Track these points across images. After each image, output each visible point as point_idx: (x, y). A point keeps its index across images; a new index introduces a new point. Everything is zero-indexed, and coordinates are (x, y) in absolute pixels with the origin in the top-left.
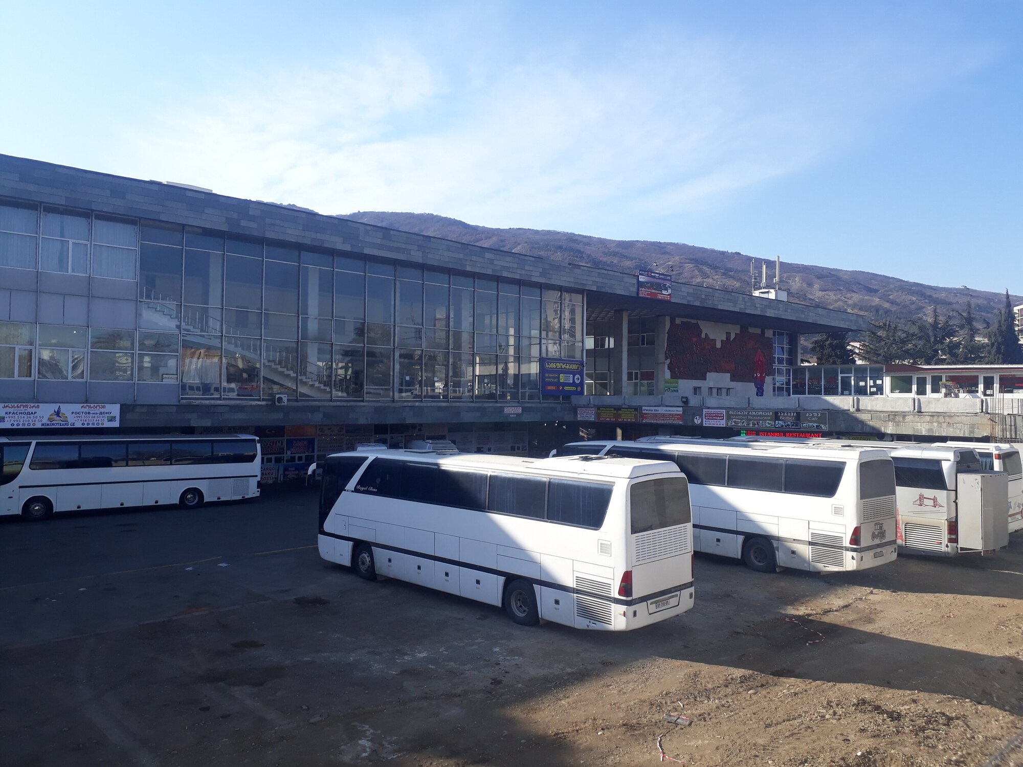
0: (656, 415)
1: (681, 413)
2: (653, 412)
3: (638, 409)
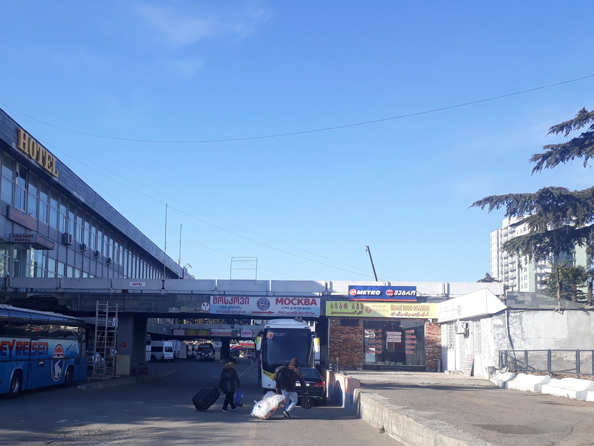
0: (218, 333)
1: (231, 332)
2: (217, 331)
3: (209, 330)
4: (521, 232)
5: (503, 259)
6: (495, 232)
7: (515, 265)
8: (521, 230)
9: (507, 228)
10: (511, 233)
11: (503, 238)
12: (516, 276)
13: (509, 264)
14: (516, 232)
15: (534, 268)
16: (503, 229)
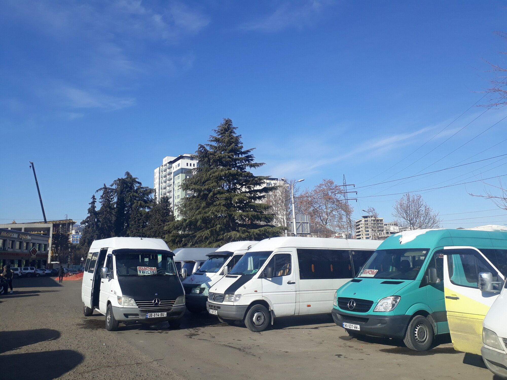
4: (176, 168)
5: (163, 189)
6: (158, 169)
7: (171, 193)
8: (176, 166)
9: (166, 165)
10: (169, 169)
11: (163, 173)
12: (171, 202)
13: (167, 193)
14: (173, 168)
15: (185, 196)
16: (163, 166)
